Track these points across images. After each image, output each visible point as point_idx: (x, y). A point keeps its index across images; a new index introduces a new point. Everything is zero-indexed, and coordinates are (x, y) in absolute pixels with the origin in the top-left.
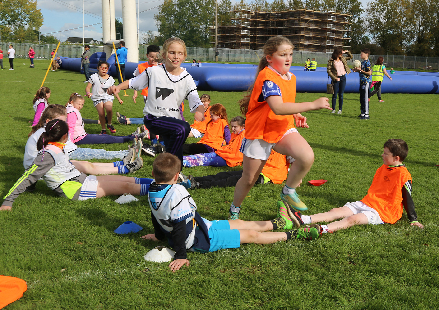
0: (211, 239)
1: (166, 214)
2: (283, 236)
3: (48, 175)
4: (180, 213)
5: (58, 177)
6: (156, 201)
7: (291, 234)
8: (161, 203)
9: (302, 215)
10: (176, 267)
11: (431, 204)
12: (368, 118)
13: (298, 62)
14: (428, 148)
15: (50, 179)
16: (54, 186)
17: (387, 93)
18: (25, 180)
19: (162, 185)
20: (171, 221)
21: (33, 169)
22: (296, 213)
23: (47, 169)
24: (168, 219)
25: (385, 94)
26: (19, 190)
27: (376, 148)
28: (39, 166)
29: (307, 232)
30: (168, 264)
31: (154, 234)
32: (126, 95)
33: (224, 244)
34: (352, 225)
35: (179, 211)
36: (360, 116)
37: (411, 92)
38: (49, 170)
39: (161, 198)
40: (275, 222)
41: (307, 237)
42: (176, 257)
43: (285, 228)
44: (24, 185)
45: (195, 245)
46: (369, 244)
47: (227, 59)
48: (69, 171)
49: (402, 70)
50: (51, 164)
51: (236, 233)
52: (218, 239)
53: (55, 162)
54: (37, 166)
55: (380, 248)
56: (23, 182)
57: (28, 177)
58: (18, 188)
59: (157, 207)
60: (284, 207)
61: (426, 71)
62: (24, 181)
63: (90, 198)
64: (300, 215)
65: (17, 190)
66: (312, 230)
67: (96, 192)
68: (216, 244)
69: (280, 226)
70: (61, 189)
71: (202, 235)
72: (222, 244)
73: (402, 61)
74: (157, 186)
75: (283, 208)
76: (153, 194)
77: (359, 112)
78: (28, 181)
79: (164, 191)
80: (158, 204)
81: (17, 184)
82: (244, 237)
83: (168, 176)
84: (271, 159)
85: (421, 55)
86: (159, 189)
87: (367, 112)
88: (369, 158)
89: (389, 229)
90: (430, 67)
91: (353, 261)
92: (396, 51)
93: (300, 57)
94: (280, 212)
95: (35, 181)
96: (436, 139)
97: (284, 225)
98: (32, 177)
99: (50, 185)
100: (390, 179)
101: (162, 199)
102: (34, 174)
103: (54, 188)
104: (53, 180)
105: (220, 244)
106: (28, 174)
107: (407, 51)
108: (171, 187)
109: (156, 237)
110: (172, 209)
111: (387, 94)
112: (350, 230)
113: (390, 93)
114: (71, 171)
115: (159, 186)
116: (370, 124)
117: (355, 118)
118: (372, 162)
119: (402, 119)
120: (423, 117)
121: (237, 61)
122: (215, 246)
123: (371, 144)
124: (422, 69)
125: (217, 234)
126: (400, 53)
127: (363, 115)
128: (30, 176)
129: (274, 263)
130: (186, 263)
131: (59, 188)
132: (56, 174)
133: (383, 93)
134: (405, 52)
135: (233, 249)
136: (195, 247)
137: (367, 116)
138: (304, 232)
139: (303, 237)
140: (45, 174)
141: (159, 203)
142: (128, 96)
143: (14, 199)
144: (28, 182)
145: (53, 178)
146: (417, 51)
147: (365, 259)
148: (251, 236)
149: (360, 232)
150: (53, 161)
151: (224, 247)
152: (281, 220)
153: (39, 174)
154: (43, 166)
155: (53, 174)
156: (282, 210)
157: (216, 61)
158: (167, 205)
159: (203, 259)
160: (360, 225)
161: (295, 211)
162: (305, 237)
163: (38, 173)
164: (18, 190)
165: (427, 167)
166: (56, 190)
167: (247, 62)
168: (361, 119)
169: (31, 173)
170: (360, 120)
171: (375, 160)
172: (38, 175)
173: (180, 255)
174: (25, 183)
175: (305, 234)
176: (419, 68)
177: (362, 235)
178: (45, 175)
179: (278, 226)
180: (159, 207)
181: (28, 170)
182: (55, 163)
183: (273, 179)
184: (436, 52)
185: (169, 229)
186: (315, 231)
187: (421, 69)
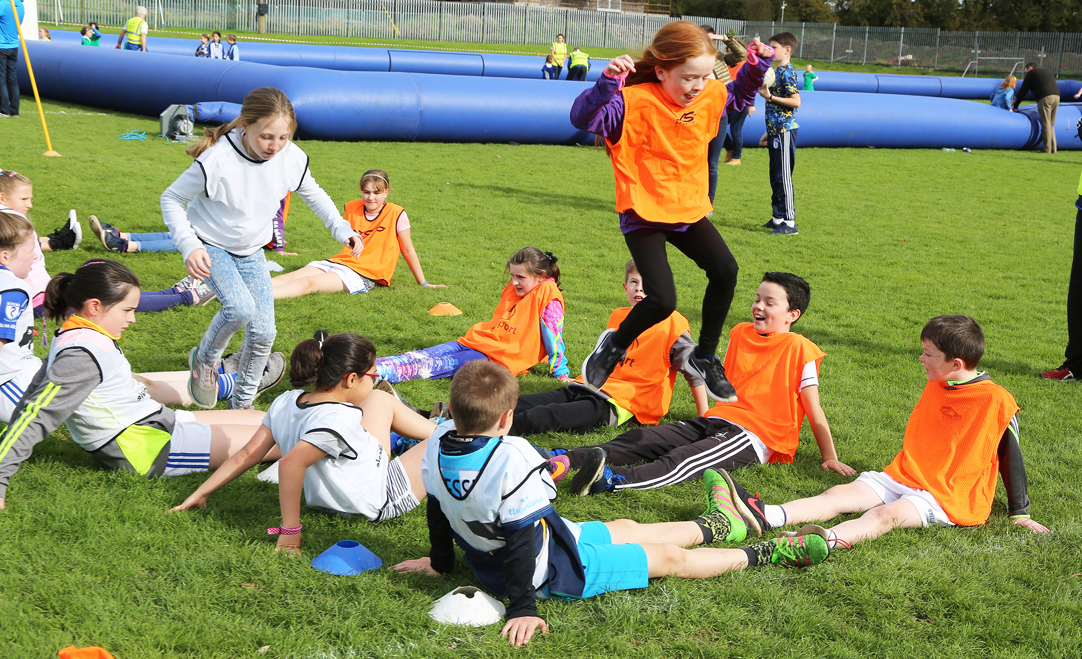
0: (585, 567)
1: (490, 508)
2: (740, 558)
3: (86, 410)
4: (524, 505)
5: (110, 415)
6: (462, 479)
7: (756, 552)
8: (475, 482)
9: (766, 506)
10: (521, 636)
11: (1055, 475)
12: (794, 230)
13: (514, 39)
14: (991, 321)
15: (90, 422)
16: (97, 440)
17: (812, 146)
18: (32, 425)
19: (475, 438)
20: (499, 524)
21: (48, 395)
22: (751, 501)
23: (83, 392)
24: (493, 520)
25: (805, 150)
26: (21, 453)
27: (854, 323)
28: (64, 386)
29: (798, 546)
30: (497, 629)
31: (428, 559)
32: (51, 153)
33: (613, 580)
34: (888, 528)
35: (522, 501)
36: (771, 224)
37: (879, 145)
38: (86, 397)
39: (475, 470)
40: (706, 525)
41: (797, 557)
42: (510, 613)
43: (729, 538)
44: (30, 438)
45: (551, 583)
46: (947, 575)
47: (292, 25)
48: (137, 399)
49: (827, 68)
50: (93, 379)
51: (636, 553)
52: (599, 568)
53: (101, 375)
54: (58, 388)
55: (975, 585)
56: (26, 430)
57: (38, 417)
58: (17, 448)
59: (463, 493)
60: (724, 485)
61: (898, 72)
62: (29, 429)
63: (194, 470)
64: (760, 505)
65: (14, 454)
66: (810, 541)
67: (208, 455)
68: (595, 579)
69: (720, 533)
70: (118, 449)
71: (565, 559)
72: (609, 579)
73: (825, 38)
74: (462, 440)
75: (722, 489)
76: (453, 460)
77: (767, 211)
78: (39, 426)
79: (482, 453)
80: (467, 486)
81: (11, 438)
82: (655, 564)
83: (483, 418)
84: (633, 361)
85: (881, 23)
86: (468, 449)
87: (790, 213)
88: (850, 352)
89: (977, 539)
90: (910, 57)
91: (926, 616)
92: (807, 6)
93: (522, 24)
94: (715, 500)
95: (55, 425)
96: (1003, 294)
97: (728, 531)
98: (46, 415)
99: (84, 437)
100: (959, 413)
101: (477, 473)
102: (52, 408)
103: (98, 445)
104: (97, 424)
105: (603, 579)
106: (37, 409)
107: (837, 6)
108: (500, 443)
109: (433, 565)
110: (504, 498)
111: (809, 150)
112: (887, 540)
113: (821, 146)
114: (139, 398)
115: (467, 440)
116: (807, 247)
117: (756, 230)
118: (863, 363)
119: (887, 232)
120: (937, 225)
121: (326, 33)
122: (593, 584)
123: (838, 311)
124: (887, 66)
125: (596, 556)
126: (817, 12)
127: (778, 222)
128: (42, 413)
129: (745, 623)
130: (539, 627)
131: (113, 443)
132: (107, 406)
133: (798, 147)
134: (833, 10)
135: (633, 592)
136: (550, 589)
137: (791, 224)
138: (790, 546)
139: (787, 558)
140: (76, 407)
141: (471, 482)
142: (60, 155)
143: (8, 478)
144: (38, 429)
145: (98, 419)
146: (869, 8)
147: (952, 610)
148: (670, 560)
149: (913, 547)
150: (98, 372)
151: (613, 588)
152: (718, 520)
153: (63, 407)
154: (73, 387)
155: (97, 405)
156: (720, 493)
157: (258, 32)
158: (492, 487)
159: (574, 616)
160: (906, 530)
161: (750, 496)
162: (794, 558)
163: (59, 406)
164: (16, 452)
165: (1009, 376)
166: (104, 450)
167: (356, 35)
168: (775, 232)
169: (45, 405)
170: (773, 237)
171: (866, 356)
172: (62, 410)
173: (522, 608)
174: (31, 432)
175: (792, 553)
176: (876, 62)
177: (921, 555)
178: (76, 412)
179: (714, 533)
180: (468, 492)
181: (35, 400)
182: (102, 377)
183: (638, 414)
184: (926, 10)
185: (486, 545)
186: (818, 544)
187: (883, 65)
